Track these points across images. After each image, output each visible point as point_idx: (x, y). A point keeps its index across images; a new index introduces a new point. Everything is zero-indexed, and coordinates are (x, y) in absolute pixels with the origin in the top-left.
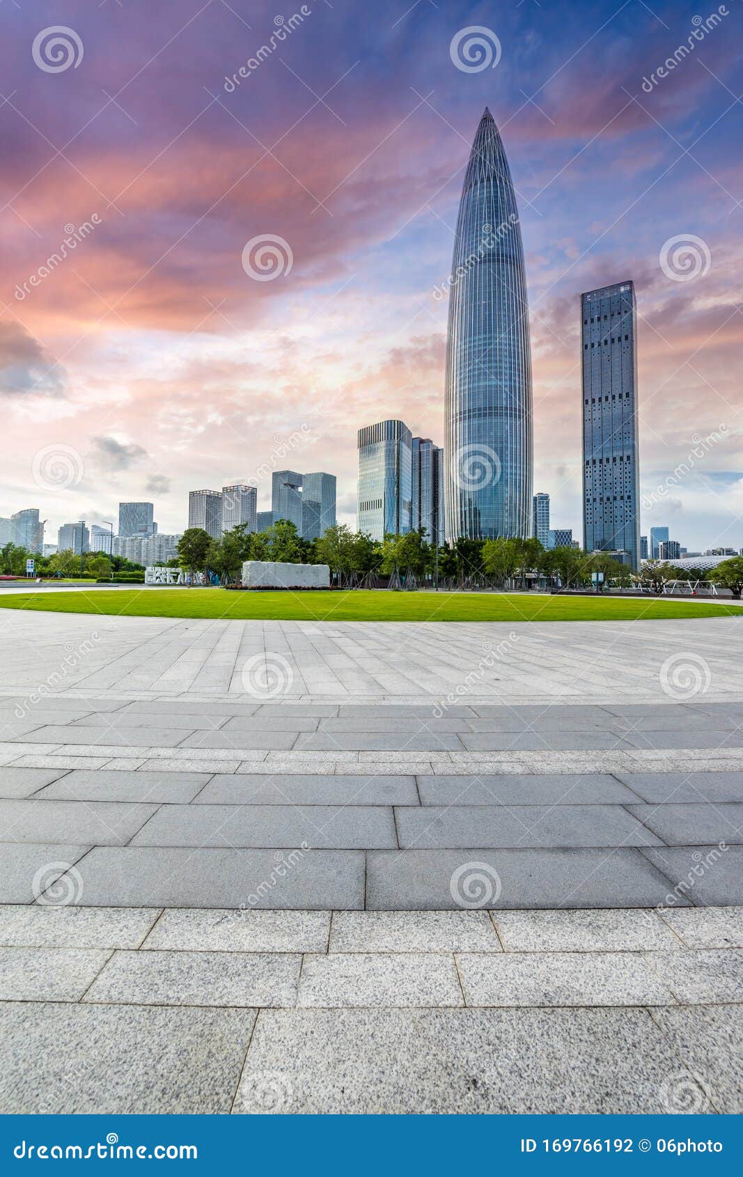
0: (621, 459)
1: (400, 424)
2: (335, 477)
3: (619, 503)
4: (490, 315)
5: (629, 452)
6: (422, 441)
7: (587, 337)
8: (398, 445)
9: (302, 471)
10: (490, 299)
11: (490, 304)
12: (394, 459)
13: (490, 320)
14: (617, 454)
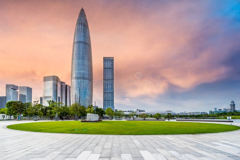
0: (111, 92)
1: (57, 77)
2: (32, 88)
3: (110, 101)
4: (83, 56)
5: (113, 91)
6: (62, 82)
7: (105, 66)
8: (57, 82)
9: (19, 86)
10: (83, 52)
11: (83, 53)
12: (55, 86)
13: (83, 57)
14: (110, 91)
